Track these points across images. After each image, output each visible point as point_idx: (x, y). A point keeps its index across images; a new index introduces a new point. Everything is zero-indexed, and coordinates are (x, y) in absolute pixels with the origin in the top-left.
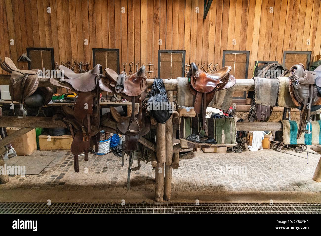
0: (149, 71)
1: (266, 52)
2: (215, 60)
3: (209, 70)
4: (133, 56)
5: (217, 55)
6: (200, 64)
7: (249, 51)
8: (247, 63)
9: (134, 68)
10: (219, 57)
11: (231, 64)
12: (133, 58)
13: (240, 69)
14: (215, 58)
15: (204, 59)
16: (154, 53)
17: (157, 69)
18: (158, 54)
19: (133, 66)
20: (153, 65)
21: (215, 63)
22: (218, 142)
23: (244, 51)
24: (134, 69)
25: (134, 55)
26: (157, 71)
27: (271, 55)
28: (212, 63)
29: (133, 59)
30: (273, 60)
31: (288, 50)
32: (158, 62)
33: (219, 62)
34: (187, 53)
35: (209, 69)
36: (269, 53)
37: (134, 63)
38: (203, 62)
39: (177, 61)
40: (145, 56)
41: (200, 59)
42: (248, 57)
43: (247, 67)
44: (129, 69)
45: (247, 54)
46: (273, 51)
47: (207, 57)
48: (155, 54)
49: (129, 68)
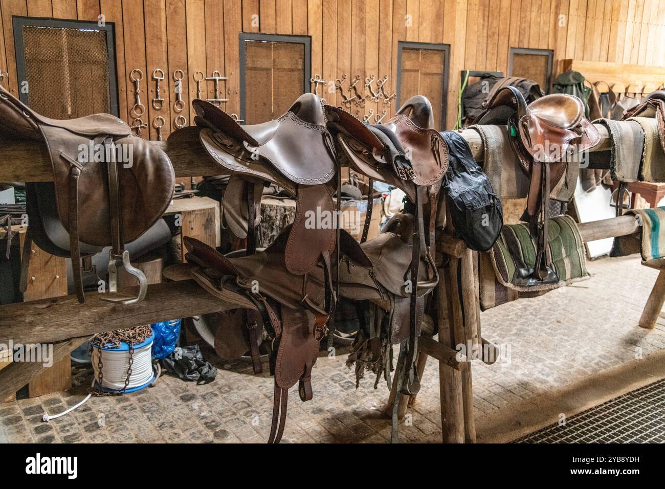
0: (216, 97)
1: (480, 47)
2: (381, 65)
3: (369, 94)
4: (164, 49)
5: (386, 53)
6: (348, 78)
7: (450, 45)
8: (445, 76)
9: (166, 88)
10: (389, 60)
11: (412, 77)
12: (165, 55)
13: (431, 91)
14: (380, 60)
15: (357, 64)
16: (226, 42)
17: (238, 92)
18: (237, 43)
19: (166, 81)
20: (225, 80)
21: (381, 75)
22: (561, 276)
23: (440, 44)
24: (167, 94)
25: (164, 45)
26: (238, 99)
27: (489, 55)
28: (375, 73)
29: (165, 60)
30: (492, 69)
31: (516, 46)
32: (238, 71)
33: (388, 73)
34: (316, 46)
35: (367, 92)
36: (485, 53)
37: (166, 72)
38: (355, 72)
39: (290, 67)
40: (201, 49)
41: (347, 63)
42: (446, 59)
43: (446, 85)
44: (150, 93)
45: (443, 51)
46: (491, 46)
47: (363, 59)
48: (229, 44)
49: (150, 89)
